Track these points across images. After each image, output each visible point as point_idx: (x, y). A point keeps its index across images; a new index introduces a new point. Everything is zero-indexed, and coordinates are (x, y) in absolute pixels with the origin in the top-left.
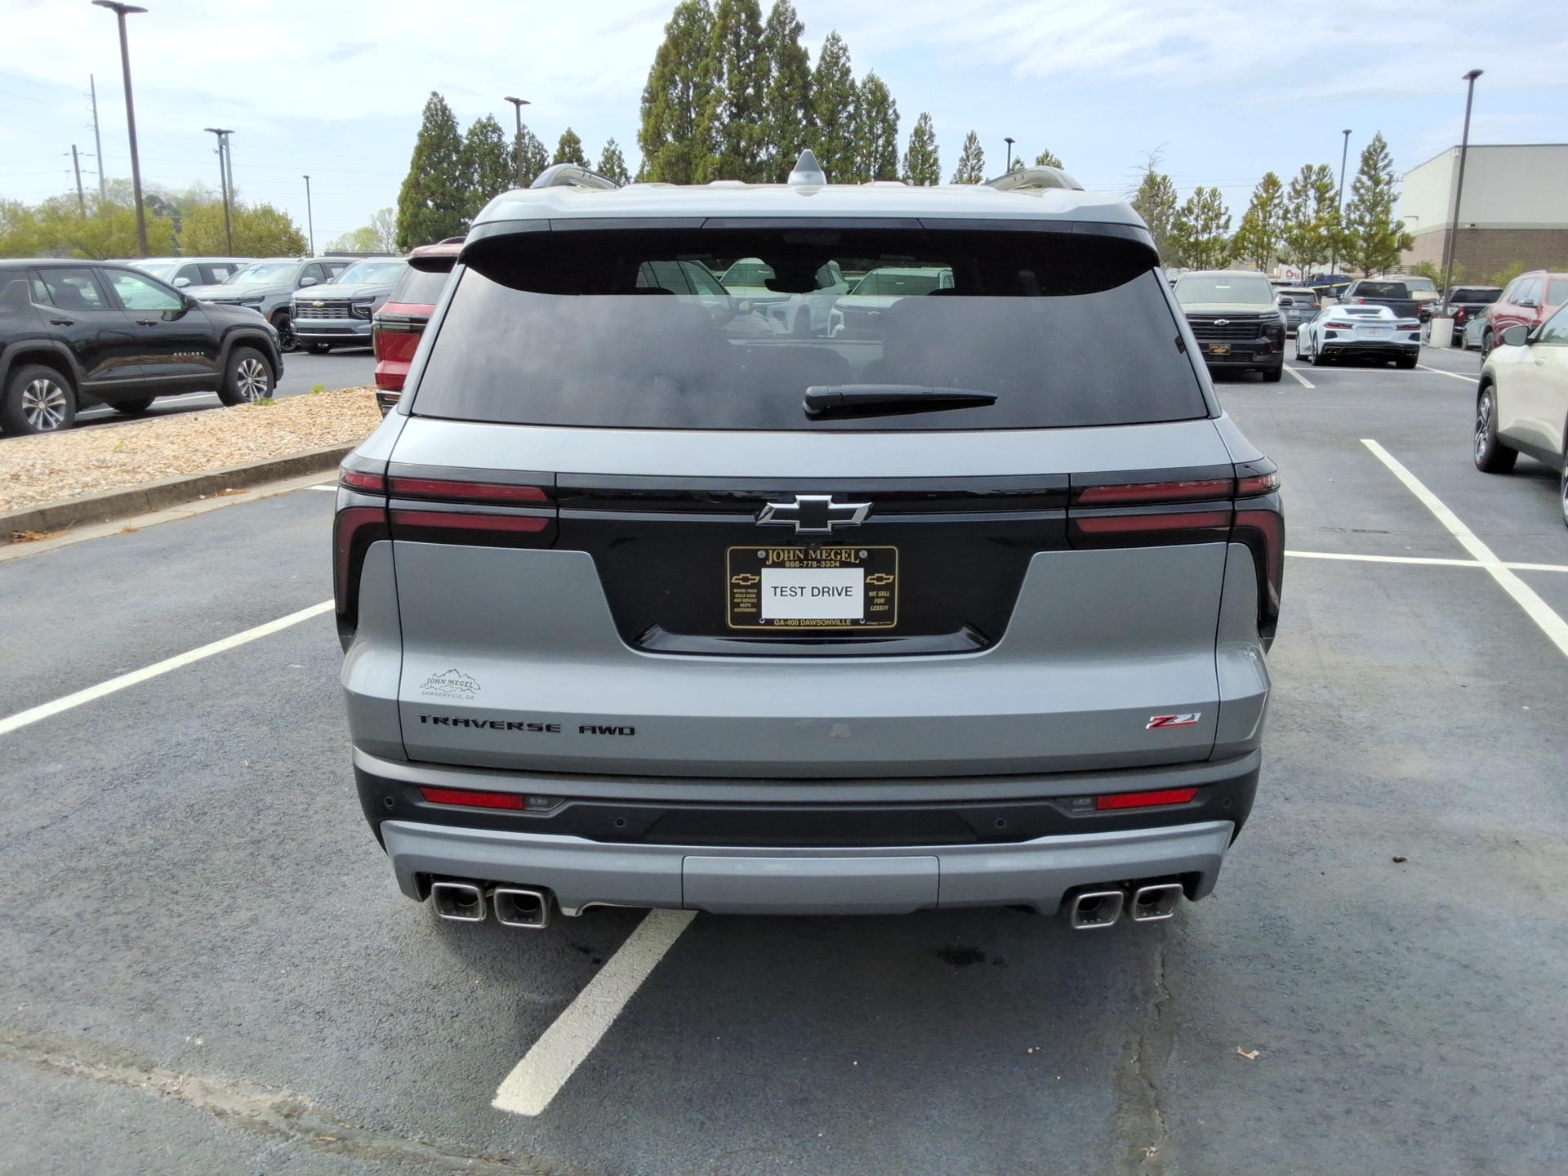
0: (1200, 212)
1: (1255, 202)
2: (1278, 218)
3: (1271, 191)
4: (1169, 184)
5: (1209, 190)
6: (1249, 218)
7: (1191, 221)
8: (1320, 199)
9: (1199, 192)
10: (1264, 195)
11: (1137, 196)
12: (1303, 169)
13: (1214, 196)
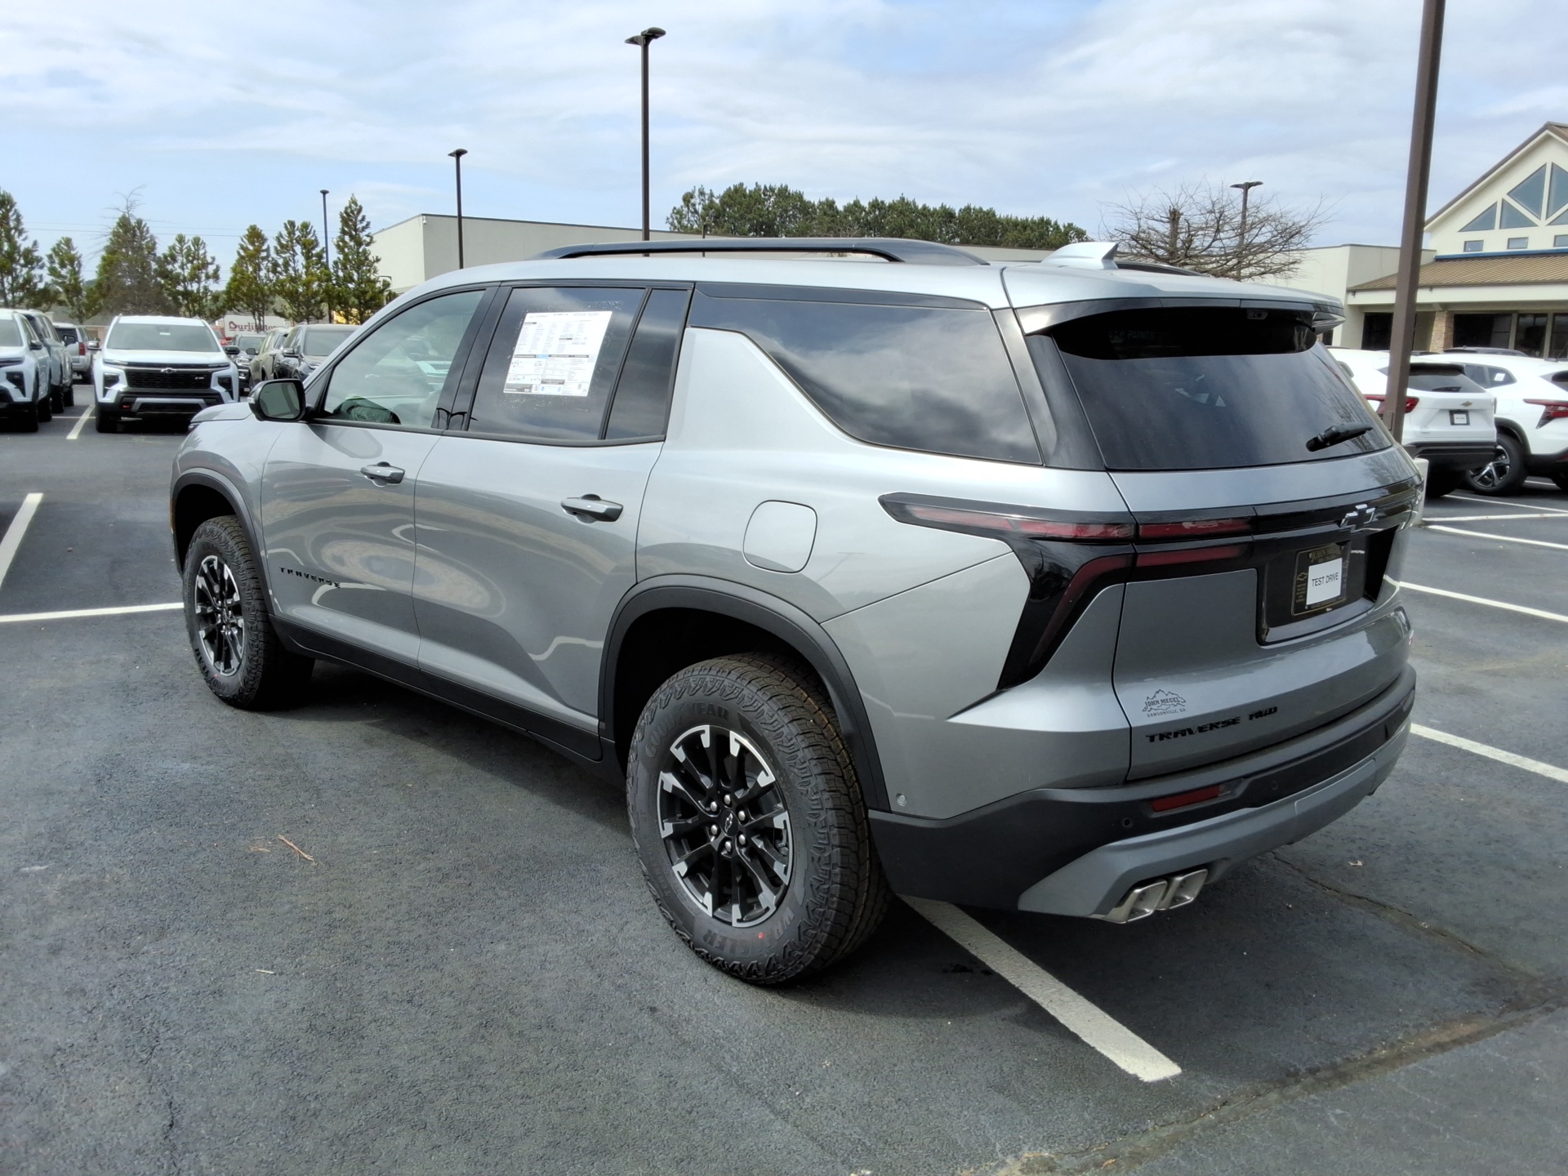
0: (185, 260)
1: (242, 253)
2: (268, 271)
3: (256, 244)
4: (145, 229)
5: (191, 238)
6: (238, 269)
7: (176, 268)
8: (308, 257)
9: (181, 239)
10: (251, 248)
11: (111, 239)
12: (285, 224)
13: (198, 245)
